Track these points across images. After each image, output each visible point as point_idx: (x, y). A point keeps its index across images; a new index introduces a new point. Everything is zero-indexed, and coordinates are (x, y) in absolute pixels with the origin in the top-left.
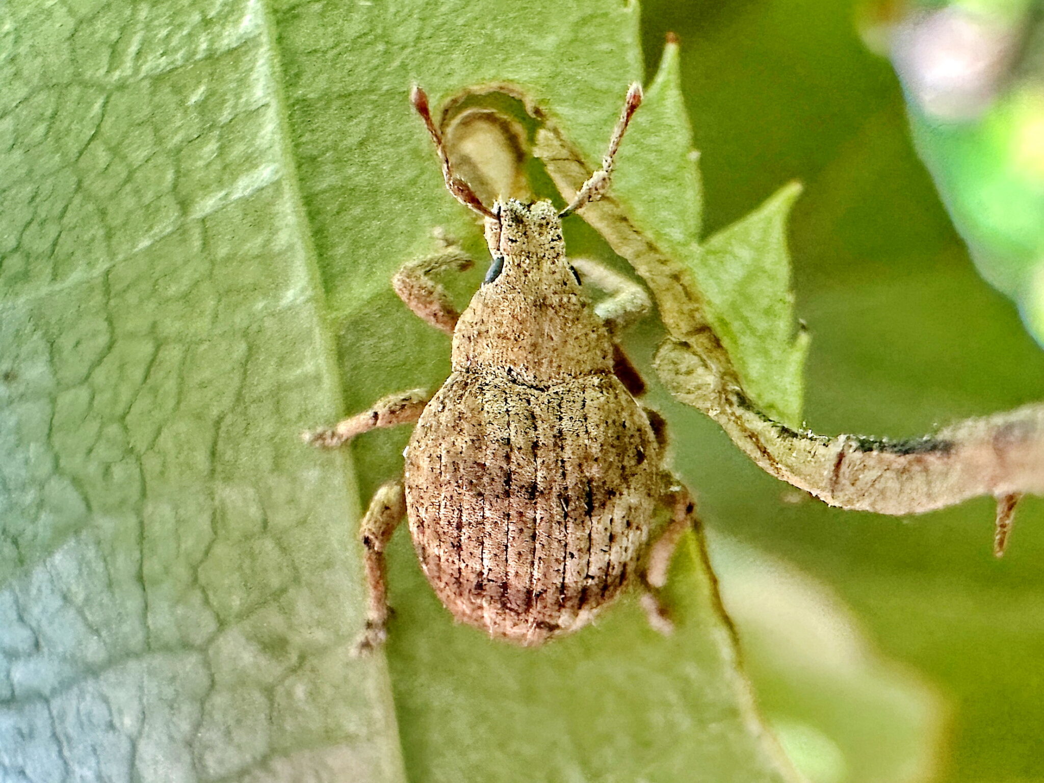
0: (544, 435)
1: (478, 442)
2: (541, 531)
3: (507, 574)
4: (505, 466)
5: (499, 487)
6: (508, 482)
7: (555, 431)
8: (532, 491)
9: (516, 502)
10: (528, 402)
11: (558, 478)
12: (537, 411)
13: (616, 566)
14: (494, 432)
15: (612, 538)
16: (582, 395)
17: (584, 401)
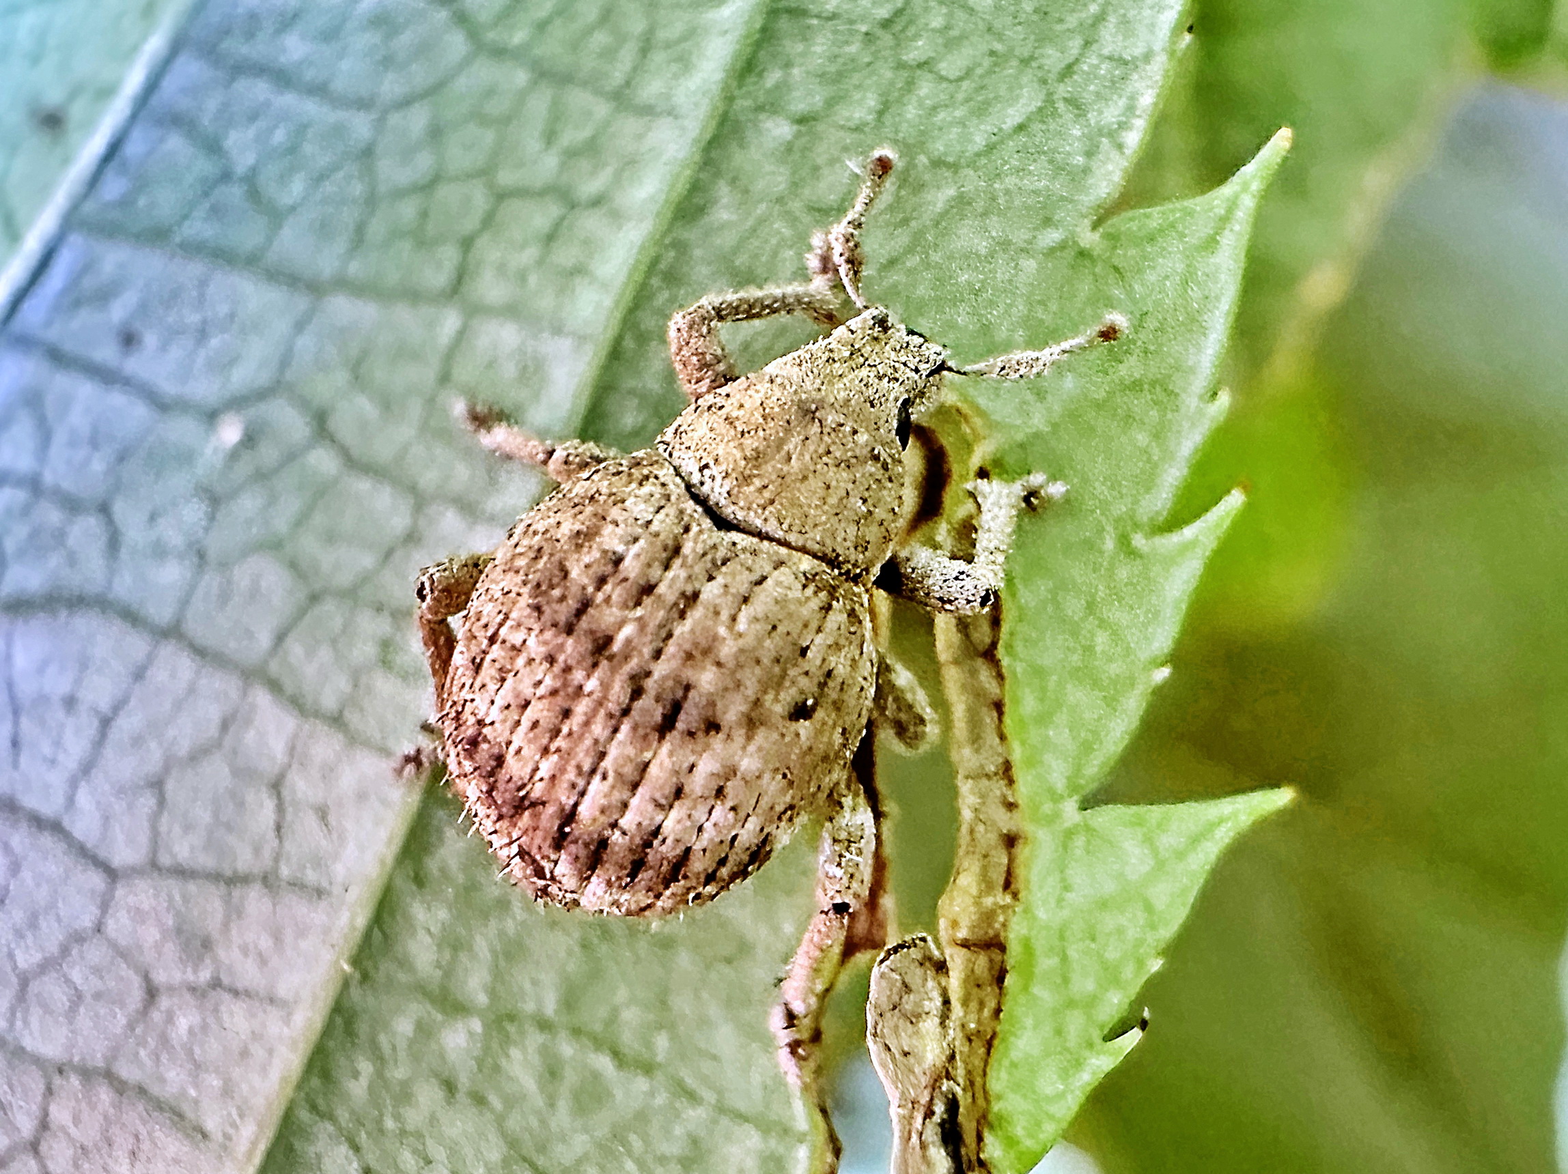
0: (670, 584)
1: (582, 538)
2: (581, 708)
3: (509, 743)
4: (590, 589)
5: (564, 612)
6: (580, 612)
7: (689, 590)
8: (601, 646)
9: (572, 648)
10: (687, 529)
11: (647, 651)
12: (687, 548)
13: (668, 841)
14: (611, 539)
15: (679, 793)
16: (768, 568)
17: (764, 578)
